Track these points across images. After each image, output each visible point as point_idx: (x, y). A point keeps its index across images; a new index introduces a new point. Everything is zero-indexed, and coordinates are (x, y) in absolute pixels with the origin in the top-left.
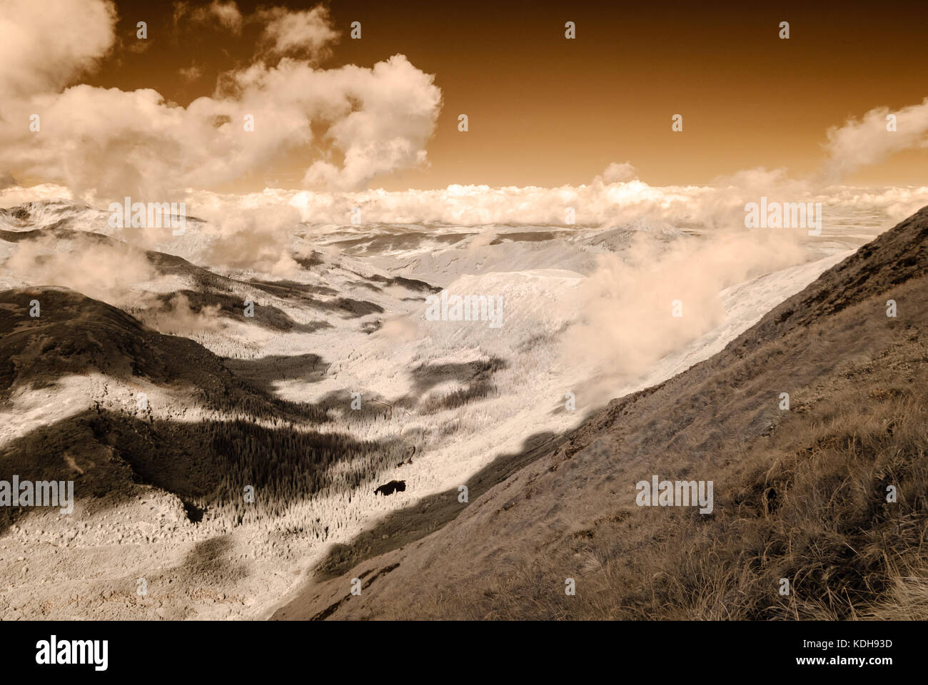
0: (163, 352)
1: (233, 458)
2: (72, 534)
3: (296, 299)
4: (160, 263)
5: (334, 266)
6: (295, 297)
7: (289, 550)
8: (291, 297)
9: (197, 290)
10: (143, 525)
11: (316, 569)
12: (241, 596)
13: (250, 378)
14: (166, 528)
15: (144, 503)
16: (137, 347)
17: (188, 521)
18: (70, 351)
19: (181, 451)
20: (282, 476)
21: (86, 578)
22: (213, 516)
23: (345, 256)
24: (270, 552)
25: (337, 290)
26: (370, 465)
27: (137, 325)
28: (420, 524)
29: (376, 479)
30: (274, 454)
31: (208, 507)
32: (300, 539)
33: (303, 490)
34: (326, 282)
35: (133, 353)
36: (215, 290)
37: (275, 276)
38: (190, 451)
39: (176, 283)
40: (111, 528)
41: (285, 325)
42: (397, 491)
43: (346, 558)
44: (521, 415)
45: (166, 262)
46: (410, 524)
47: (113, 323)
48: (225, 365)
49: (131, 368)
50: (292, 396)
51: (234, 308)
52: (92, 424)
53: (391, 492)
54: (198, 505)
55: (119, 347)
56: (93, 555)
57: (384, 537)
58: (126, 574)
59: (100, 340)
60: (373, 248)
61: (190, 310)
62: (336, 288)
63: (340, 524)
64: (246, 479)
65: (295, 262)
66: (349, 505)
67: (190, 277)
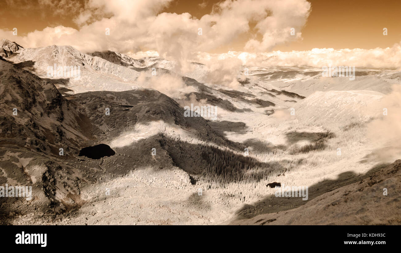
1: (209, 162)
2: (151, 181)
3: (238, 99)
4: (187, 81)
5: (255, 85)
6: (237, 98)
7: (229, 203)
8: (236, 97)
9: (200, 92)
10: (175, 182)
11: (239, 214)
12: (209, 218)
13: (217, 130)
14: (183, 185)
15: (176, 174)
16: (177, 113)
17: (191, 184)
18: (155, 113)
19: (190, 156)
20: (227, 172)
21: (155, 198)
22: (200, 184)
23: (260, 80)
24: (221, 202)
25: (255, 95)
26: (265, 173)
27: (177, 105)
28: (287, 203)
29: (267, 180)
30: (225, 162)
31: (198, 180)
32: (233, 199)
33: (236, 179)
34: (251, 92)
35: (175, 116)
36: (206, 93)
37: (229, 88)
38: (193, 156)
39: (192, 89)
40: (164, 181)
41: (233, 109)
43: (252, 212)
44: (342, 161)
45: (189, 81)
46: (282, 203)
47: (169, 104)
48: (208, 123)
49: (174, 122)
51: (214, 101)
52: (160, 141)
53: (274, 187)
54: (195, 178)
55: (171, 113)
56: (157, 190)
57: (269, 206)
58: (168, 200)
59: (164, 110)
60: (273, 77)
61: (196, 101)
62: (255, 94)
63: (250, 197)
64: (213, 171)
65: (238, 83)
66: (255, 189)
67: (197, 87)
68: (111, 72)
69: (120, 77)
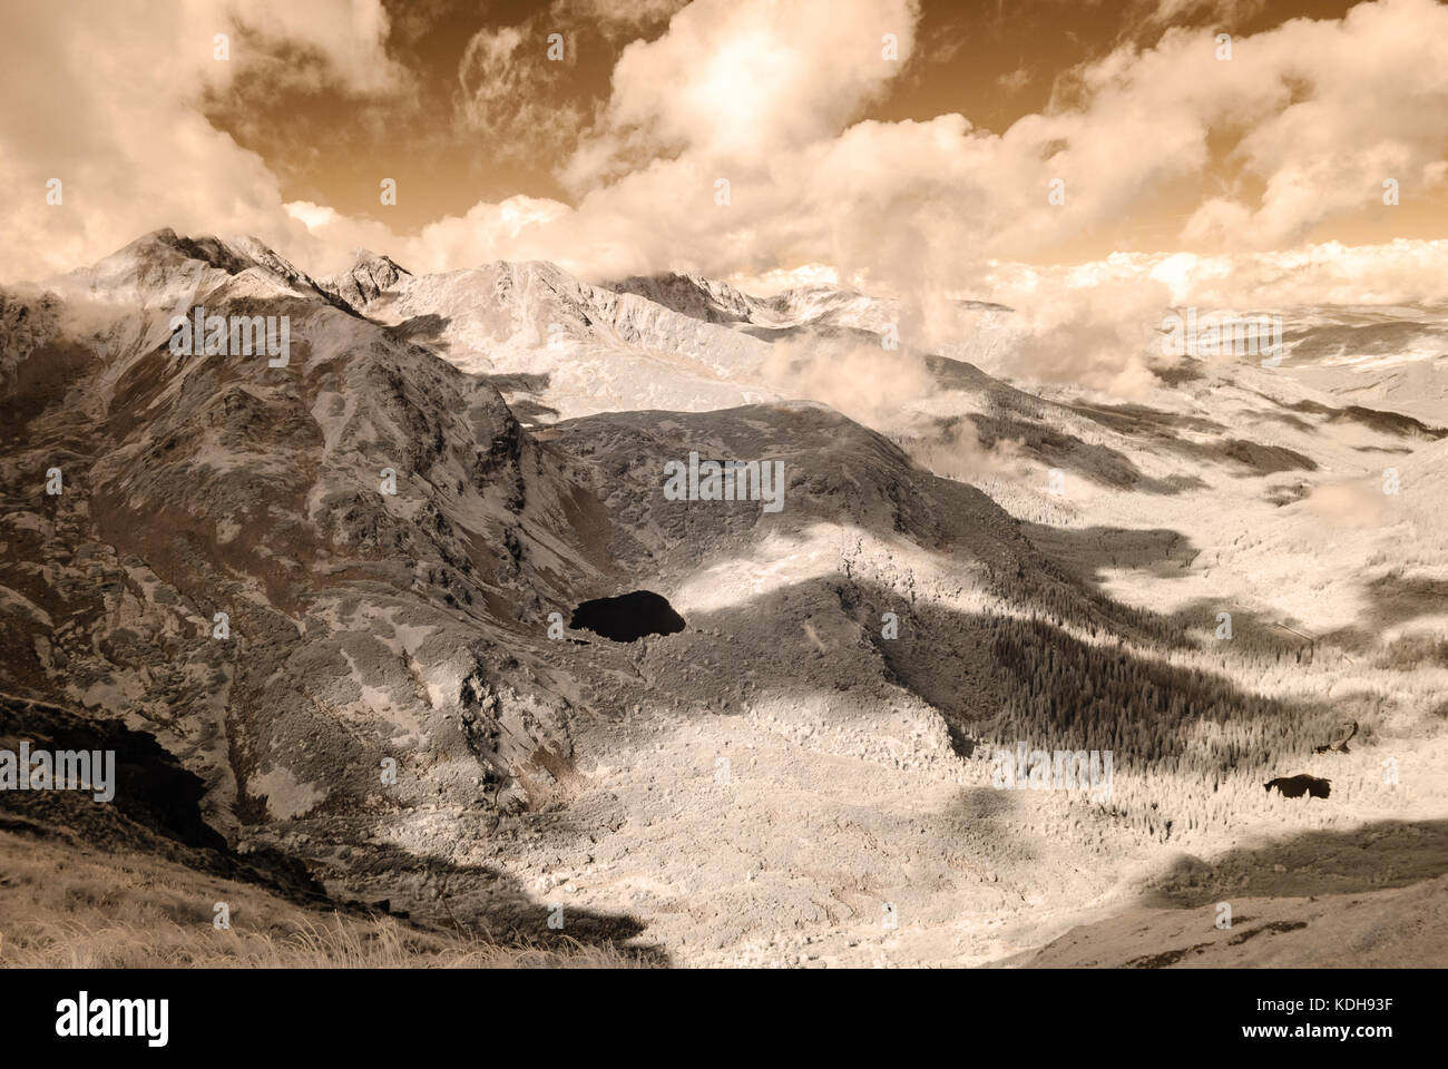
0: (936, 503)
1: (1024, 676)
2: (807, 731)
3: (1146, 437)
4: (942, 374)
5: (1222, 383)
6: (1145, 433)
7: (1102, 840)
8: (1138, 432)
9: (990, 414)
10: (892, 742)
11: (1145, 884)
12: (1020, 886)
13: (1058, 556)
14: (921, 754)
15: (895, 711)
16: (903, 491)
17: (952, 752)
18: (822, 488)
19: (949, 650)
20: (1097, 720)
21: (820, 794)
22: (987, 755)
23: (1244, 364)
24: (1070, 833)
25: (1226, 424)
26: (1260, 737)
27: (903, 460)
28: (1355, 865)
29: (1271, 764)
30: (1088, 682)
31: (981, 740)
32: (1121, 827)
33: (1133, 751)
34: (1205, 410)
35: (896, 499)
36: (1016, 416)
37: (1114, 396)
38: (960, 652)
39: (964, 403)
40: (853, 735)
41: (1121, 477)
42: (1312, 795)
43: (1201, 884)
45: (957, 373)
46: (1333, 860)
47: (874, 455)
48: (1021, 531)
49: (893, 521)
50: (1124, 594)
51: (1050, 446)
52: (840, 591)
53: (1300, 794)
54: (967, 733)
55: (879, 489)
56: (829, 765)
57: (1277, 867)
58: (867, 803)
59: (856, 478)
60: (1300, 351)
61: (978, 445)
62: (1224, 421)
63: (1194, 824)
64: (1041, 710)
65: (1150, 375)
66: (1214, 796)
67: (981, 395)
68: (677, 346)
69: (705, 362)
